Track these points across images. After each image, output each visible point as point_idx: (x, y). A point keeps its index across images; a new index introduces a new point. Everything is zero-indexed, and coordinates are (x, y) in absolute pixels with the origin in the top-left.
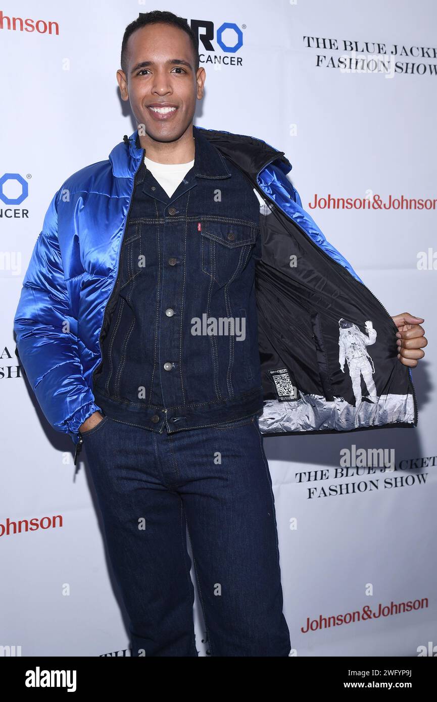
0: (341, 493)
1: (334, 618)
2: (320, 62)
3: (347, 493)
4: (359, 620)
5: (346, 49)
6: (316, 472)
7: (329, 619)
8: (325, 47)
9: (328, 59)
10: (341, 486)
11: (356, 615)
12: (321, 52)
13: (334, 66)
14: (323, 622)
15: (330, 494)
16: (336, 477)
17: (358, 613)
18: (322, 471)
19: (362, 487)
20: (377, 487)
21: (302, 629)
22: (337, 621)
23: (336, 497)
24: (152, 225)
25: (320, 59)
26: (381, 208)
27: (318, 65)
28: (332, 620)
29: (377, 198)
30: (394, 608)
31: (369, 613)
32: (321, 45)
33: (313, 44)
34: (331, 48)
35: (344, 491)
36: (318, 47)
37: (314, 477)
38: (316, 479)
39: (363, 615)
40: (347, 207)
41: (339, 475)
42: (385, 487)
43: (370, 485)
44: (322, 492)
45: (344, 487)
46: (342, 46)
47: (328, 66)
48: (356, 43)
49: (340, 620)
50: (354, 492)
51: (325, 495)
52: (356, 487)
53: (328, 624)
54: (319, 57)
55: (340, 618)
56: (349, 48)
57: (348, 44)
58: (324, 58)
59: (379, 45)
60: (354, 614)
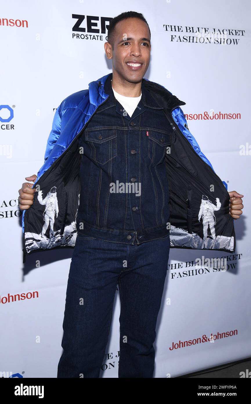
0: (189, 275)
1: (187, 342)
2: (173, 39)
3: (193, 275)
4: (200, 342)
5: (187, 31)
6: (175, 264)
7: (184, 342)
8: (175, 31)
9: (177, 37)
10: (189, 271)
11: (199, 340)
12: (174, 33)
13: (181, 41)
14: (181, 344)
15: (183, 276)
16: (186, 267)
17: (200, 339)
18: (179, 264)
19: (201, 272)
20: (209, 272)
21: (170, 348)
22: (188, 344)
23: (187, 278)
24: (122, 130)
25: (173, 37)
26: (208, 119)
27: (172, 41)
28: (186, 343)
29: (206, 113)
30: (219, 335)
31: (206, 338)
32: (173, 30)
33: (169, 29)
34: (179, 31)
35: (191, 274)
36: (172, 30)
37: (175, 267)
38: (175, 268)
39: (203, 340)
40: (189, 119)
41: (188, 265)
42: (214, 271)
43: (205, 271)
44: (179, 275)
45: (191, 272)
46: (185, 30)
47: (177, 41)
48: (193, 28)
49: (190, 343)
50: (196, 274)
51: (181, 277)
52: (198, 272)
53: (184, 345)
54: (172, 36)
55: (190, 342)
56: (189, 31)
57: (188, 28)
58: (175, 36)
59: (205, 29)
60: (198, 339)
